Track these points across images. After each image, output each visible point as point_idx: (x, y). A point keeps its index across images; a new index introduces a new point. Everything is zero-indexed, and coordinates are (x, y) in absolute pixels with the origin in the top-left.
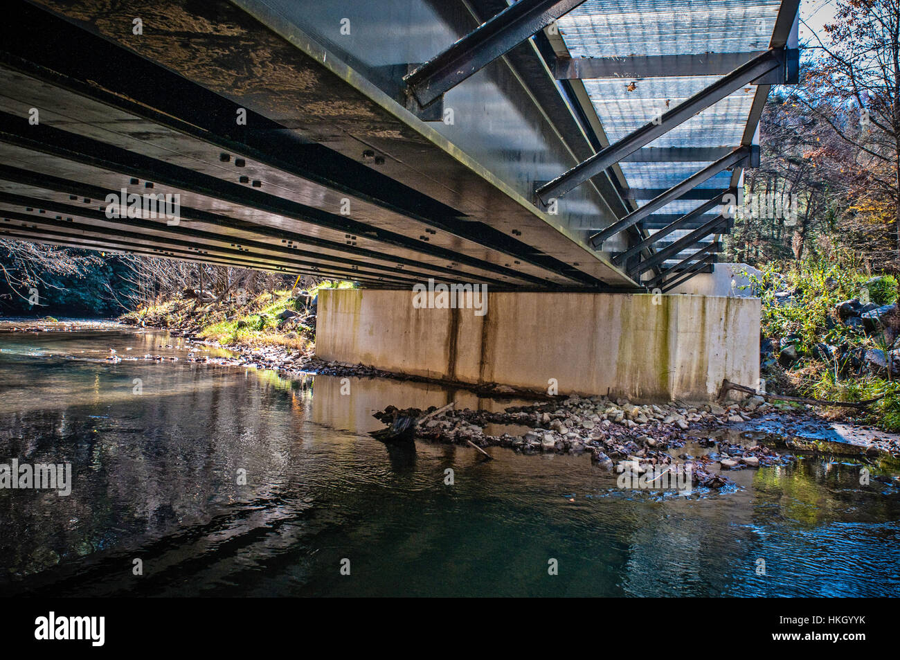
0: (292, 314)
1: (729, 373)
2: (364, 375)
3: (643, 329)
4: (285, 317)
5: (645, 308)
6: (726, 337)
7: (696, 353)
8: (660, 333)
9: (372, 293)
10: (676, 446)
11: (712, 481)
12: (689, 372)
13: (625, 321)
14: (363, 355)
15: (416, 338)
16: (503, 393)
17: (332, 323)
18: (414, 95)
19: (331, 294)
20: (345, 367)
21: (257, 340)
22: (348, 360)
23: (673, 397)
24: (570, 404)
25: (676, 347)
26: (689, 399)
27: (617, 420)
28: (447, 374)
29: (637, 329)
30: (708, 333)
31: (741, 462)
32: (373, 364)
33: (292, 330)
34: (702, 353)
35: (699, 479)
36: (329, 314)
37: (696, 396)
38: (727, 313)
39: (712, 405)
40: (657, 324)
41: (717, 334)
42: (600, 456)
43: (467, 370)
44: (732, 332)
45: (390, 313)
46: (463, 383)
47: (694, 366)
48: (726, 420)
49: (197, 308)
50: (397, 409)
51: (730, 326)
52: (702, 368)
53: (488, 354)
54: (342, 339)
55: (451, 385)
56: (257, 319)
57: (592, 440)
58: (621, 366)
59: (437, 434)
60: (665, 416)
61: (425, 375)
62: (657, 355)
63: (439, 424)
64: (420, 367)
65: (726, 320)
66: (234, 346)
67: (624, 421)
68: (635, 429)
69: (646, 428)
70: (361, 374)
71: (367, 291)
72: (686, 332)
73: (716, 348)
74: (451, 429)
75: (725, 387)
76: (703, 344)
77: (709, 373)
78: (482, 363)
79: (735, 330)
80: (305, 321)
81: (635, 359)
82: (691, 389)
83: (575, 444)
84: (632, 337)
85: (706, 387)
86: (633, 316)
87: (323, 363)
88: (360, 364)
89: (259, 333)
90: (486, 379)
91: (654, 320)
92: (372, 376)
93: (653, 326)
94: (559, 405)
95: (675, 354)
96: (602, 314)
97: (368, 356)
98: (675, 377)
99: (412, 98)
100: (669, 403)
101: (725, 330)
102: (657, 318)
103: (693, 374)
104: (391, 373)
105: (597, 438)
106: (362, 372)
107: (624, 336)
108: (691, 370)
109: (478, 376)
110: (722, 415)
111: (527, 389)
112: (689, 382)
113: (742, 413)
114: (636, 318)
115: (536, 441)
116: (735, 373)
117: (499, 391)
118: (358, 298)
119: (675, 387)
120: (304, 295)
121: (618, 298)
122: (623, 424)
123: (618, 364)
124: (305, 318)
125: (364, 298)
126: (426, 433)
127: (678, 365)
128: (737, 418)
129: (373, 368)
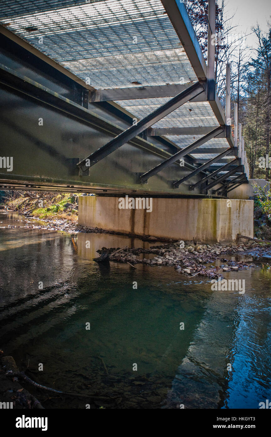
0: (70, 205)
1: (241, 231)
2: (98, 232)
3: (207, 214)
4: (67, 206)
5: (207, 205)
6: (239, 216)
7: (227, 223)
8: (213, 215)
9: (100, 198)
10: (210, 262)
11: (214, 277)
12: (225, 231)
13: (199, 210)
14: (97, 224)
15: (118, 216)
16: (152, 239)
17: (85, 210)
18: (81, 168)
19: (84, 198)
20: (90, 229)
21: (55, 217)
22: (92, 226)
23: (218, 241)
24: (177, 245)
25: (219, 221)
26: (225, 241)
27: (191, 251)
28: (131, 232)
29: (204, 213)
30: (232, 215)
31: (232, 269)
32: (101, 227)
33: (70, 212)
34: (229, 223)
35: (210, 275)
36: (84, 206)
37: (228, 240)
38: (240, 206)
39: (233, 244)
40: (212, 211)
41: (236, 215)
42: (177, 267)
43: (139, 230)
44: (242, 214)
45: (108, 206)
46: (137, 235)
47: (227, 228)
48: (237, 250)
49: (30, 202)
50: (106, 248)
51: (241, 212)
52: (230, 229)
53: (147, 223)
54: (89, 217)
55: (132, 236)
56: (55, 207)
57: (177, 261)
58: (198, 229)
59: (118, 259)
60: (212, 249)
61: (122, 232)
62: (212, 224)
63: (120, 255)
64: (120, 229)
65: (239, 209)
66: (45, 219)
67: (194, 252)
68: (197, 255)
69: (202, 255)
70: (96, 232)
71: (98, 197)
72: (223, 214)
73: (235, 221)
74: (124, 257)
75: (239, 237)
76: (230, 219)
77: (233, 231)
78: (144, 227)
79: (243, 214)
80: (75, 208)
81: (203, 226)
82: (226, 238)
83: (170, 262)
84: (202, 217)
85: (232, 237)
86: (202, 208)
87: (81, 227)
88: (96, 228)
89: (56, 213)
90: (146, 234)
91: (211, 209)
92: (101, 233)
93: (210, 212)
94: (172, 245)
95: (219, 223)
96: (191, 207)
97: (99, 224)
98: (219, 233)
99: (80, 169)
100: (217, 243)
101: (239, 214)
102: (212, 209)
103: (226, 231)
104: (109, 231)
105: (180, 260)
106: (97, 231)
107: (199, 216)
108: (225, 230)
109: (143, 232)
110: (236, 248)
111: (162, 238)
112: (225, 235)
113: (244, 247)
114: (204, 209)
115: (155, 261)
116: (243, 231)
117: (150, 239)
118: (95, 200)
119: (219, 237)
120: (75, 196)
121: (196, 200)
122: (193, 253)
123: (197, 227)
124: (75, 206)
125: (97, 200)
126: (115, 258)
127: (220, 228)
128: (241, 250)
129: (101, 229)
